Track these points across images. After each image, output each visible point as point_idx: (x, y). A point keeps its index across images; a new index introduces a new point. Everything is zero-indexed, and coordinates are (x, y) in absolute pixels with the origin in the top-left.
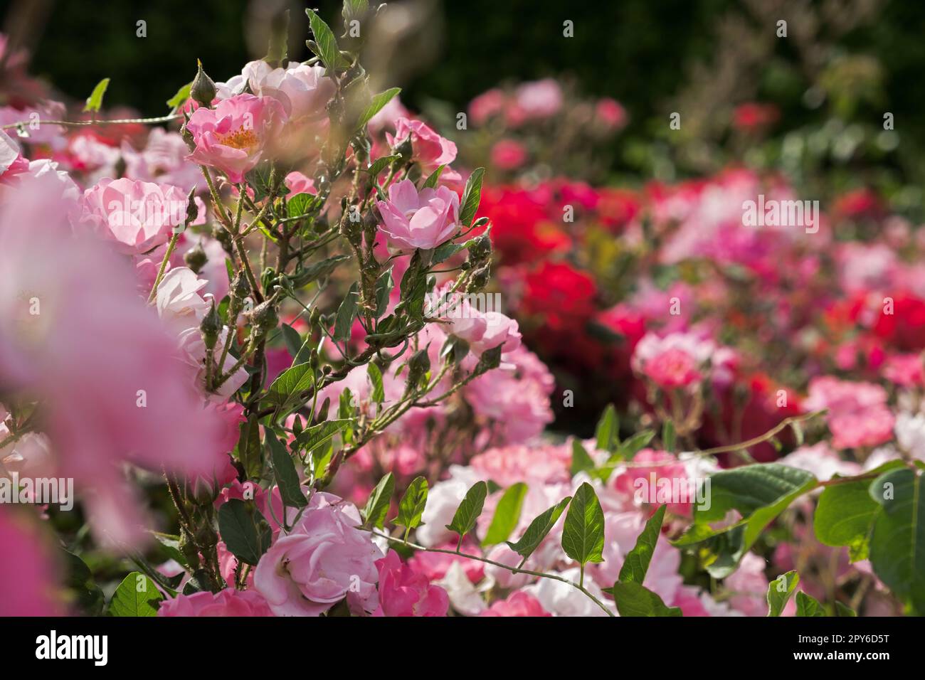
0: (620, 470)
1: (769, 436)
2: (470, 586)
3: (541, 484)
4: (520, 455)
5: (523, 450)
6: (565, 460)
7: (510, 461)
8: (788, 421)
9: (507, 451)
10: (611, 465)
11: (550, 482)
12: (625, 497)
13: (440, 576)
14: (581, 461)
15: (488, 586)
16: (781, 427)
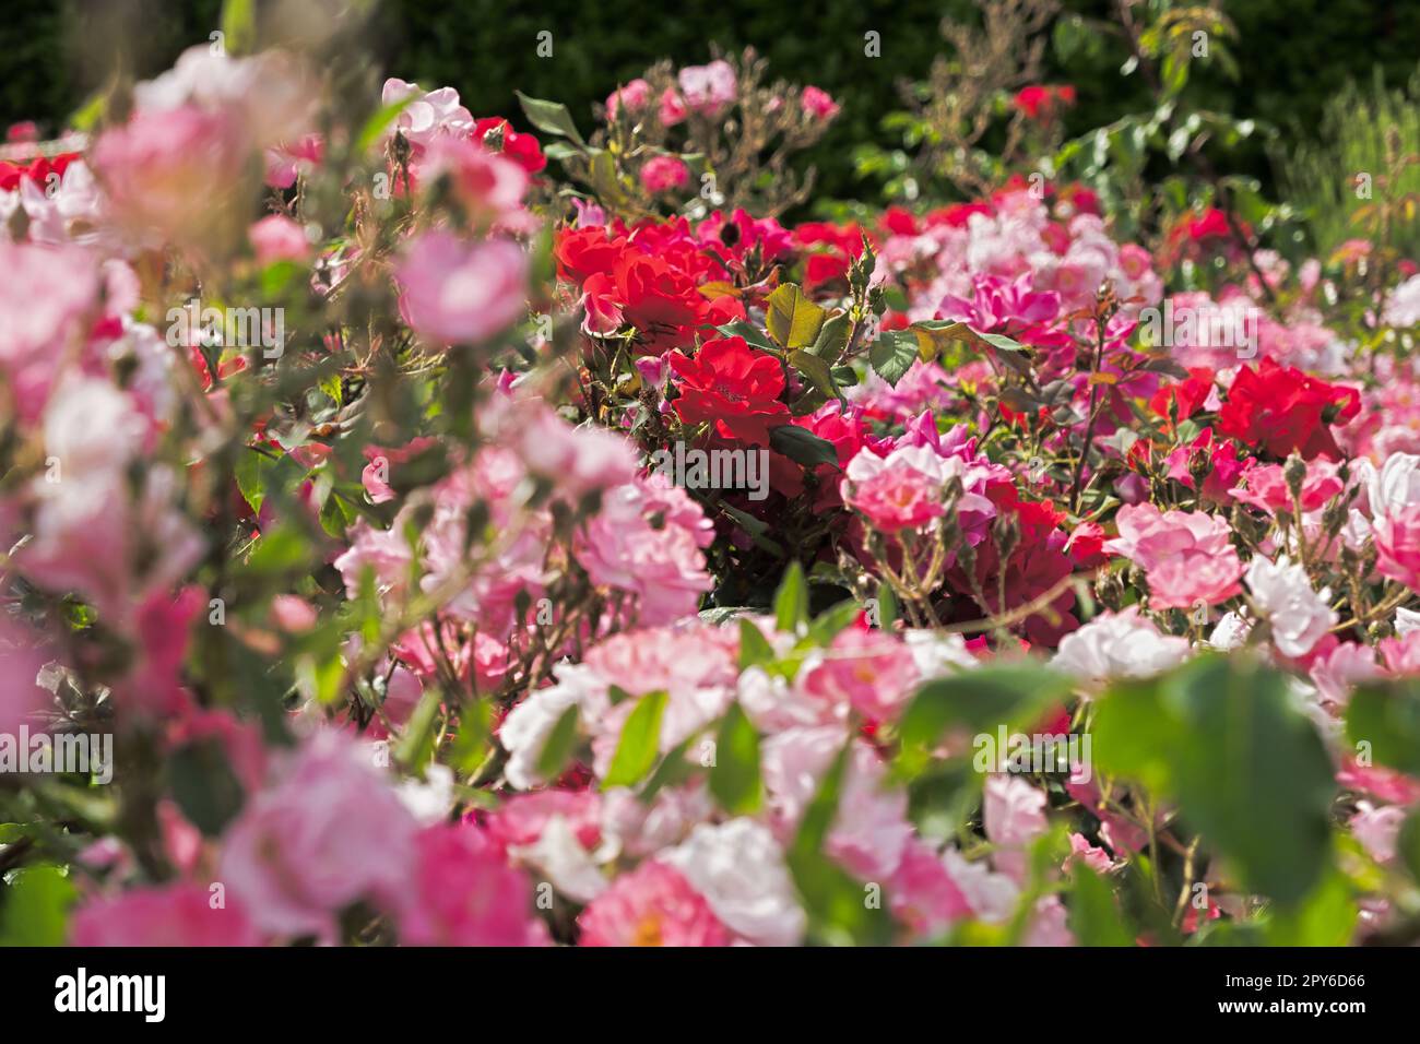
0: (813, 662)
1: (1041, 604)
2: (579, 854)
3: (690, 688)
4: (661, 643)
5: (664, 635)
6: (729, 648)
7: (644, 654)
8: (1070, 581)
9: (640, 637)
10: (797, 655)
11: (705, 684)
12: (821, 704)
13: (533, 839)
14: (754, 650)
15: (609, 851)
16: (1058, 591)
